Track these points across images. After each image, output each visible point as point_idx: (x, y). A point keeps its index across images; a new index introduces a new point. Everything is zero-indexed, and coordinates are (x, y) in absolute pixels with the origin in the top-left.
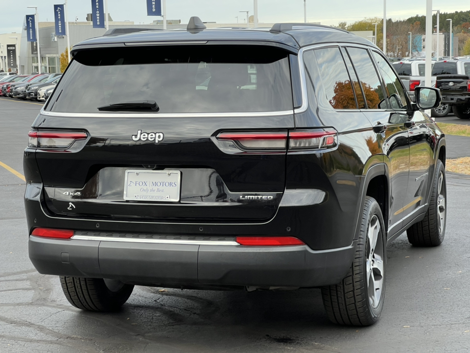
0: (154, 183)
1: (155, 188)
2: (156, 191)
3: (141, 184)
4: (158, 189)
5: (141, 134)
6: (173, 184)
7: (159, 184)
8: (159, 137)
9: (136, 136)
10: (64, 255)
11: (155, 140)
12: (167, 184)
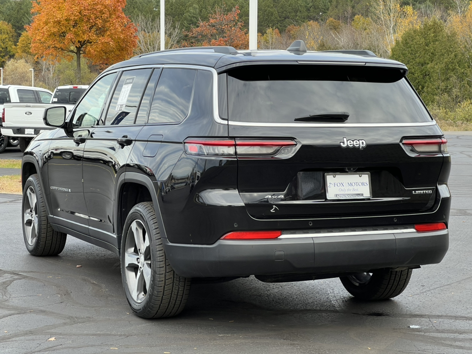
0: (350, 183)
1: (351, 188)
2: (351, 191)
3: (339, 185)
4: (353, 189)
5: (347, 141)
6: (365, 184)
7: (353, 184)
8: (363, 143)
9: (343, 143)
10: (277, 253)
11: (359, 146)
12: (360, 184)
